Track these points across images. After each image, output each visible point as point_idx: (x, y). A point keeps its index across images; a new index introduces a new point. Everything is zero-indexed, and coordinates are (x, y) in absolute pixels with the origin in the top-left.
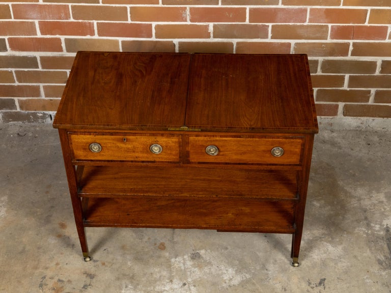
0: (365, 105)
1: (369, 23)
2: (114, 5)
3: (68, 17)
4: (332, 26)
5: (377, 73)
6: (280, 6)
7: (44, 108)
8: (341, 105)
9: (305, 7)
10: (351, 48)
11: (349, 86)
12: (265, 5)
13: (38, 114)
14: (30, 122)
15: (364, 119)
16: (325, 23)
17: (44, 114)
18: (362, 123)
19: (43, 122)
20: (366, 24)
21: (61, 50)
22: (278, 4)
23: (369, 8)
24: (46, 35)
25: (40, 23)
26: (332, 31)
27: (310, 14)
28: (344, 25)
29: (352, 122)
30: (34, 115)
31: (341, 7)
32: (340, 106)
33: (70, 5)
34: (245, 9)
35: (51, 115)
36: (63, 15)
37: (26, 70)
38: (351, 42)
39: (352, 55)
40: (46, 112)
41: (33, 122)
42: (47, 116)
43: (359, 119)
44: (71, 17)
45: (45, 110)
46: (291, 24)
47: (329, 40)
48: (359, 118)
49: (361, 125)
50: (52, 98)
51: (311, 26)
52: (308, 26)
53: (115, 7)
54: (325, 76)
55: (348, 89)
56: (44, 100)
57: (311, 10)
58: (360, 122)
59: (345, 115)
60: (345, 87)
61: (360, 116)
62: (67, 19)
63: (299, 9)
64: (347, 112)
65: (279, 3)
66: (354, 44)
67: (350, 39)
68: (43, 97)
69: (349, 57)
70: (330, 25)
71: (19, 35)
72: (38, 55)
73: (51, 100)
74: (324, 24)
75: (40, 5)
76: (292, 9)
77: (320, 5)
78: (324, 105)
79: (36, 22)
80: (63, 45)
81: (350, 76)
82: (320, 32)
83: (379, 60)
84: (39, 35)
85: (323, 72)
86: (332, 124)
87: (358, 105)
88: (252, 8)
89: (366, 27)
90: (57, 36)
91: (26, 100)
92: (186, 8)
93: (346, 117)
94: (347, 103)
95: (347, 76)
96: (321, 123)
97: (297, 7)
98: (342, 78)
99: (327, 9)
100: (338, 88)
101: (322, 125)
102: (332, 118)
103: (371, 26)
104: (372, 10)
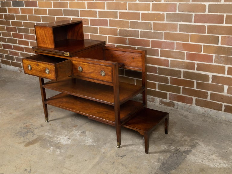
0: (206, 100)
5: (210, 82)
6: (163, 40)
8: (194, 98)
9: (174, 41)
10: (196, 66)
11: (197, 88)
12: (157, 39)
15: (206, 109)
18: (205, 111)
20: (202, 53)
22: (162, 39)
23: (203, 44)
26: (186, 55)
27: (176, 45)
28: (192, 52)
29: (200, 109)
31: (190, 43)
34: (149, 40)
38: (196, 62)
43: (204, 109)
46: (168, 50)
47: (185, 60)
48: (204, 108)
49: (205, 113)
51: (177, 52)
52: (175, 51)
54: (185, 80)
55: (197, 90)
57: (176, 43)
58: (204, 110)
60: (195, 88)
61: (204, 107)
63: (171, 42)
64: (198, 103)
66: (197, 64)
67: (195, 61)
69: (196, 71)
70: (185, 52)
74: (182, 51)
76: (168, 42)
77: (180, 41)
78: (186, 97)
81: (197, 82)
82: (181, 55)
83: (210, 74)
85: (184, 78)
87: (202, 100)
88: (152, 40)
89: (202, 54)
92: (127, 38)
93: (197, 106)
94: (197, 98)
95: (195, 82)
96: (185, 107)
97: (170, 41)
98: (193, 82)
99: (183, 43)
100: (192, 88)
101: (186, 109)
102: (190, 105)
103: (204, 54)
104: (204, 45)
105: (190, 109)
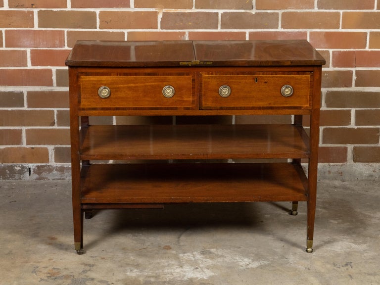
0: (375, 147)
1: (370, 48)
2: (111, 30)
3: (62, 45)
4: (333, 52)
6: (280, 30)
7: (24, 159)
8: (350, 147)
9: (304, 30)
10: (354, 77)
11: (357, 124)
13: (16, 168)
14: (4, 178)
16: (325, 48)
17: (23, 167)
18: (374, 171)
19: (20, 179)
20: (367, 49)
21: (51, 84)
22: (277, 28)
23: (368, 31)
24: (37, 66)
25: (32, 52)
26: (333, 58)
27: (310, 38)
28: (345, 50)
29: (363, 169)
30: (11, 169)
31: (341, 30)
32: (348, 150)
33: (66, 30)
34: (245, 33)
35: (30, 169)
36: (57, 42)
37: (10, 109)
38: (354, 70)
39: (356, 85)
40: (25, 165)
41: (8, 178)
42: (26, 170)
43: (371, 166)
44: (66, 44)
45: (25, 162)
47: (331, 68)
48: (371, 164)
49: (374, 173)
50: (33, 146)
53: (113, 32)
54: (330, 111)
55: (356, 127)
56: (25, 148)
57: (311, 33)
58: (371, 169)
59: (355, 161)
60: (353, 125)
61: (372, 162)
62: (62, 47)
63: (298, 32)
64: (359, 157)
65: (278, 26)
66: (357, 72)
67: (352, 67)
68: (24, 145)
69: (354, 88)
70: (331, 51)
71: (8, 67)
72: (25, 90)
73: (33, 148)
74: (325, 50)
75: (34, 31)
76: (292, 33)
77: (320, 28)
78: (332, 148)
79: (28, 50)
80: (54, 78)
81: (356, 110)
84: (29, 66)
85: (328, 107)
86: (342, 173)
87: (368, 147)
88: (252, 32)
89: (367, 52)
90: (49, 67)
91: (4, 149)
92: (184, 33)
93: (357, 163)
94: (356, 145)
95: (353, 111)
96: (329, 172)
97: (297, 30)
98: (349, 112)
99: (326, 32)
100: (346, 127)
101: (331, 175)
102: (342, 165)
103: (372, 51)
104: (371, 33)
105: (341, 174)
